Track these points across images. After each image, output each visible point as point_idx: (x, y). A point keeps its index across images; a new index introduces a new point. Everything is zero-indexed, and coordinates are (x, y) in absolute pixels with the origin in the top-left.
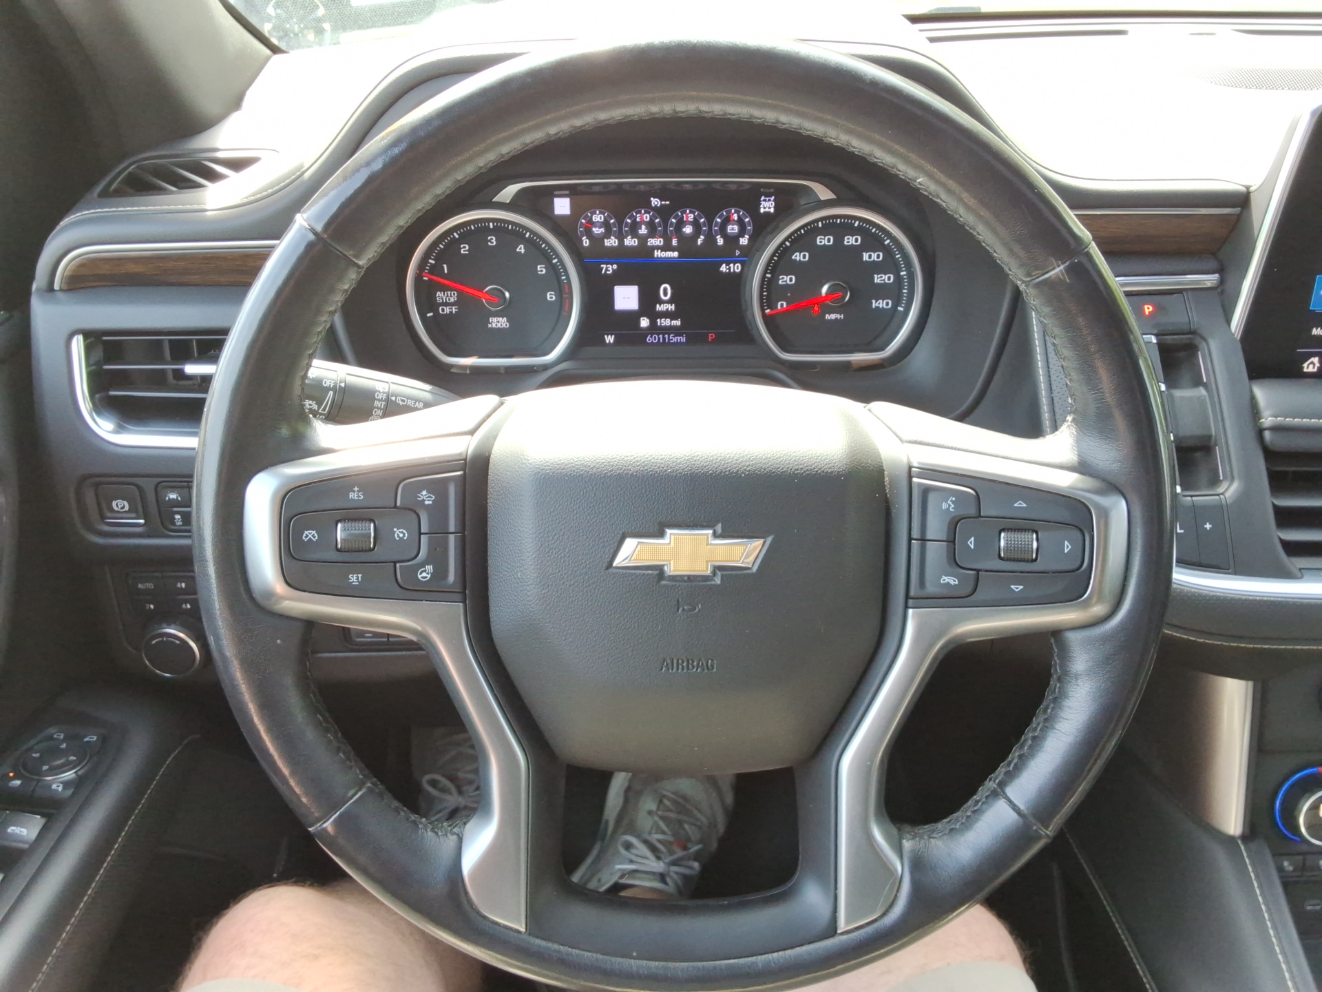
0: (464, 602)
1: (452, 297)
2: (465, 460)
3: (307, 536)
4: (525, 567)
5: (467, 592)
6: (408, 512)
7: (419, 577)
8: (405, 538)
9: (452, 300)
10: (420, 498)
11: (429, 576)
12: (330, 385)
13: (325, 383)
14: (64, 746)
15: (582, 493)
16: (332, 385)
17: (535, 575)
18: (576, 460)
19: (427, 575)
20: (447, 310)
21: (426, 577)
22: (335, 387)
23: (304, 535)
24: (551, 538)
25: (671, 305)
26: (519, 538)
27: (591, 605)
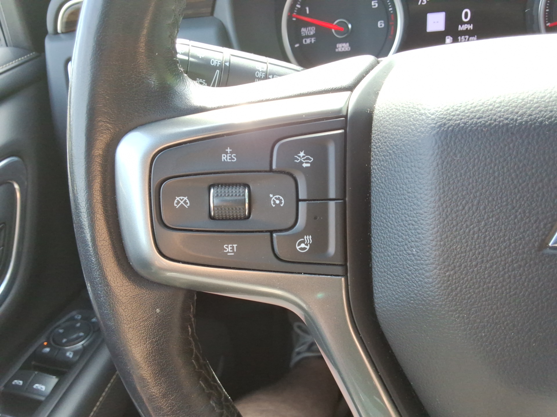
0: (345, 275)
1: (312, 31)
2: (346, 116)
3: (178, 202)
4: (424, 242)
5: (348, 264)
6: (285, 176)
7: (298, 248)
8: (282, 205)
9: (312, 33)
10: (298, 159)
11: (308, 247)
12: (217, 64)
13: (213, 63)
14: (78, 325)
15: (507, 148)
16: (219, 64)
17: (437, 253)
18: (498, 105)
19: (306, 247)
20: (308, 41)
21: (305, 249)
22: (221, 66)
23: (176, 201)
24: (461, 207)
25: (470, 25)
26: (415, 207)
27: (515, 294)
